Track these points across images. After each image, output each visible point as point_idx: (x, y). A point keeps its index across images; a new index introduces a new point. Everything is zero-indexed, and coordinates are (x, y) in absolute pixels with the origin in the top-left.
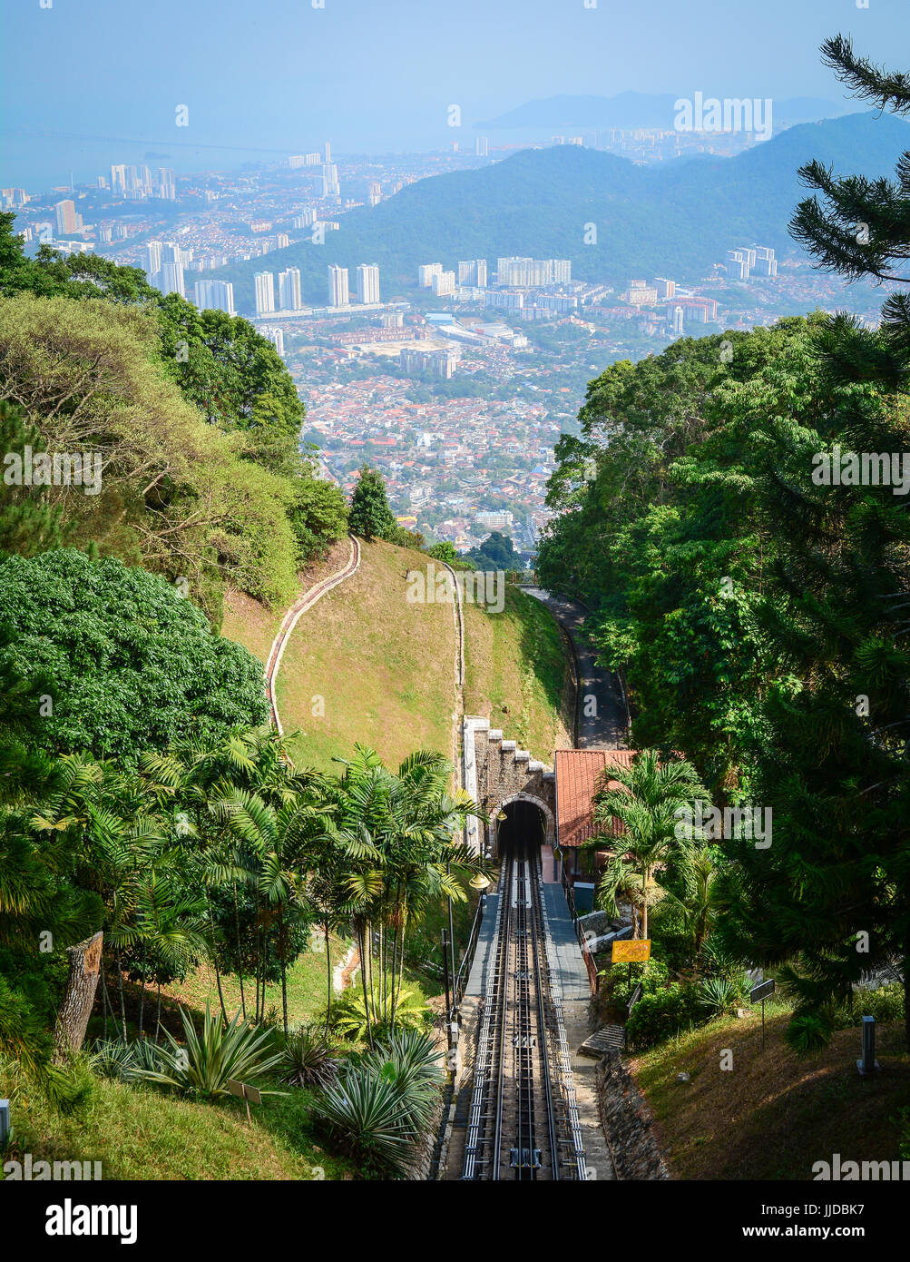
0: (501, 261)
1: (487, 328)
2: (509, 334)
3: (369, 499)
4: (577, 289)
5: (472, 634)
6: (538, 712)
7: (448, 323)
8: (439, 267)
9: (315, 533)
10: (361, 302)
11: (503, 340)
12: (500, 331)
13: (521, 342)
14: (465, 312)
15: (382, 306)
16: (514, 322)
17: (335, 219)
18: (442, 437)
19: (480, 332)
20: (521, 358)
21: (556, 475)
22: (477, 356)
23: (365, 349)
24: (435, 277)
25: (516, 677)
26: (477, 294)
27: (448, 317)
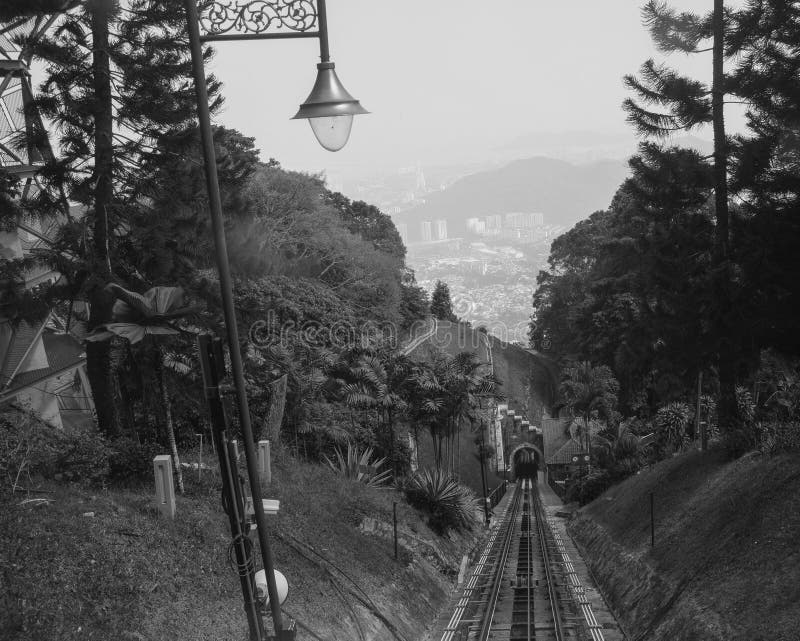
0: (509, 215)
1: (502, 250)
2: (513, 252)
3: (441, 298)
4: (548, 227)
5: (497, 365)
6: (533, 404)
7: (483, 248)
8: (477, 219)
9: (413, 312)
10: (437, 239)
11: (510, 254)
12: (509, 250)
13: (520, 255)
14: (492, 242)
15: (449, 240)
16: (516, 246)
17: (424, 198)
18: (482, 304)
19: (498, 251)
20: (521, 263)
21: (537, 292)
22: (497, 263)
23: (441, 262)
24: (474, 225)
25: (520, 387)
26: (496, 232)
27: (483, 244)
